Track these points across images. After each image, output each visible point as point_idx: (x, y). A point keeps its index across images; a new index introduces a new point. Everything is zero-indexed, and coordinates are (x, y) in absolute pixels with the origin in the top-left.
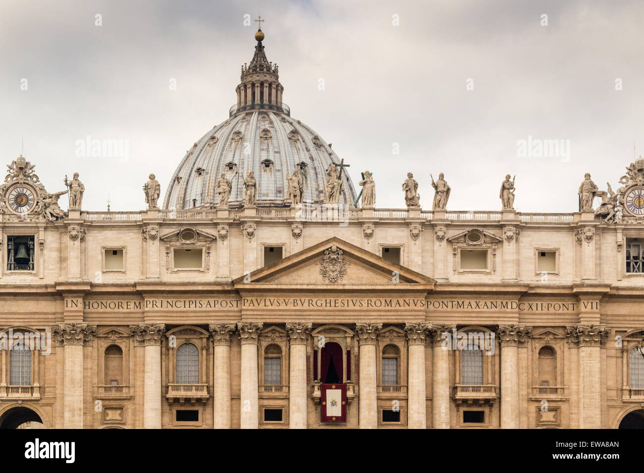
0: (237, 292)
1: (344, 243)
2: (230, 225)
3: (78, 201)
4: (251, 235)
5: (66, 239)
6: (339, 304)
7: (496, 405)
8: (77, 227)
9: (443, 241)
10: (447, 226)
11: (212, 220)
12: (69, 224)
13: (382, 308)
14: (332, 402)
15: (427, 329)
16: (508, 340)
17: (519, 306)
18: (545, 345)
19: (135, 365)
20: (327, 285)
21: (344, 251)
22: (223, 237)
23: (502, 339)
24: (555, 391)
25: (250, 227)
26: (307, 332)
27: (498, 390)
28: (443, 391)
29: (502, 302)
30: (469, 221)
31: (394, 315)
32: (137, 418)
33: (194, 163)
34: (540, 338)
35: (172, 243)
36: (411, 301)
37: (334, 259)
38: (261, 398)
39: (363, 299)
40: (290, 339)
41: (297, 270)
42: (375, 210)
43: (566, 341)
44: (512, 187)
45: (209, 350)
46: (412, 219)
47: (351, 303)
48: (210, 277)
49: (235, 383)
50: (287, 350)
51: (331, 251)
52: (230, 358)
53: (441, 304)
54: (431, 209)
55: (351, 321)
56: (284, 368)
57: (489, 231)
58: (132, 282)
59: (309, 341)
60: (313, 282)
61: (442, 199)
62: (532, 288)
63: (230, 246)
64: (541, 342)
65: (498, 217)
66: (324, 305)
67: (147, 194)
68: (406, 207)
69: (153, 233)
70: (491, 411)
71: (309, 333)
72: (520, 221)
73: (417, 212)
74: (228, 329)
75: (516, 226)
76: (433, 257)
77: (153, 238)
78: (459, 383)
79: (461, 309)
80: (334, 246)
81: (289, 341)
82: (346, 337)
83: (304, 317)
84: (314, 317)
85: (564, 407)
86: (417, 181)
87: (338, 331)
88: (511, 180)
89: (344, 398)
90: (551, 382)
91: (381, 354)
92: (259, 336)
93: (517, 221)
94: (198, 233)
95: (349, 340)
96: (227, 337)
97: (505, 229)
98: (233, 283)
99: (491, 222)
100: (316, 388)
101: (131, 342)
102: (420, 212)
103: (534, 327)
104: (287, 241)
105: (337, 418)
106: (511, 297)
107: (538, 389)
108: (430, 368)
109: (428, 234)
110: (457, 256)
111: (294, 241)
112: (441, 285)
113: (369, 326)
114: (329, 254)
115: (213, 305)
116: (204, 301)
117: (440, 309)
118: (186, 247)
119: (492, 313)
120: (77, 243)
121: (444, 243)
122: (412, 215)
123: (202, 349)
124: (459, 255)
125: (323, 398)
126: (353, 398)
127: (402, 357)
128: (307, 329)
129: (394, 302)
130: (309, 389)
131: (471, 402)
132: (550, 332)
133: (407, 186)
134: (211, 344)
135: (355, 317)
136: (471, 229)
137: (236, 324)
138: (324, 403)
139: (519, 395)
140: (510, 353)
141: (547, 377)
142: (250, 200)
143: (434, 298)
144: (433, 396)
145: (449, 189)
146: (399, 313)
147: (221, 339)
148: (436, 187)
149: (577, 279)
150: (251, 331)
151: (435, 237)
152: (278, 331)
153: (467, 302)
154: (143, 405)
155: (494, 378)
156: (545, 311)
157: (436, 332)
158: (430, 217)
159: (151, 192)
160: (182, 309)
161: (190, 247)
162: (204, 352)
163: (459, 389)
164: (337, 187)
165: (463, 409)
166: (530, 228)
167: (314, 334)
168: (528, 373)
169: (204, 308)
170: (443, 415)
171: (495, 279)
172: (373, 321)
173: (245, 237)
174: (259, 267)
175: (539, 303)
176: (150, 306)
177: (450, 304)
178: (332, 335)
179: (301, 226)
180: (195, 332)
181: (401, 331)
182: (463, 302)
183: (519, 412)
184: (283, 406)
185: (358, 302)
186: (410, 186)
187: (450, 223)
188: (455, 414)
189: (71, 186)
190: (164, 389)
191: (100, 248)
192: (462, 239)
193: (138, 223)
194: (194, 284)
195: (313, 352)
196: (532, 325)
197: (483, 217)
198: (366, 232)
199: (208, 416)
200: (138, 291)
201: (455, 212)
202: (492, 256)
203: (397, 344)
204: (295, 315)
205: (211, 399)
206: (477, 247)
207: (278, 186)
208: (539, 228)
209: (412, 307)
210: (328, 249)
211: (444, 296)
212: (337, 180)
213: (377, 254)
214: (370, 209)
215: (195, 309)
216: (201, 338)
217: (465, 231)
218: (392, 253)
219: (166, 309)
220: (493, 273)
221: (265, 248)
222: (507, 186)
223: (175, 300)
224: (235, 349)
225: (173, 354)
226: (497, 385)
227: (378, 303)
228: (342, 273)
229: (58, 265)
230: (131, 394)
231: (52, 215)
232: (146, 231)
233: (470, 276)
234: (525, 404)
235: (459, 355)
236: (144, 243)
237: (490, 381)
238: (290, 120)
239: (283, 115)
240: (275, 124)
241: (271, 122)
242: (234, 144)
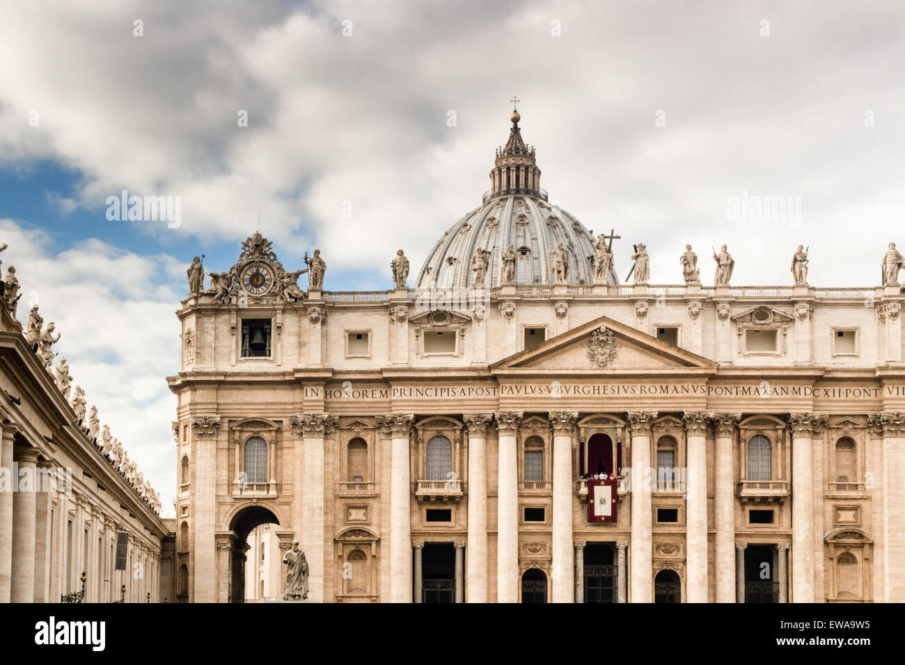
0: (495, 378)
1: (615, 323)
3: (319, 280)
4: (510, 315)
5: (306, 322)
6: (609, 391)
7: (787, 504)
8: (318, 309)
9: (726, 321)
10: (731, 303)
12: (309, 306)
13: (657, 395)
14: (601, 500)
15: (708, 419)
16: (800, 430)
17: (813, 392)
18: (842, 436)
19: (381, 459)
20: (595, 369)
21: (614, 332)
22: (479, 319)
23: (793, 429)
24: (855, 487)
25: (509, 306)
26: (573, 422)
27: (789, 486)
28: (726, 489)
29: (794, 388)
30: (756, 298)
31: (670, 403)
32: (383, 518)
33: (445, 253)
34: (838, 428)
35: (422, 326)
36: (690, 387)
37: (603, 341)
38: (520, 496)
39: (635, 385)
40: (554, 430)
41: (562, 353)
42: (649, 286)
43: (867, 431)
44: (804, 259)
45: (463, 443)
46: (692, 295)
47: (622, 390)
48: (464, 362)
49: (492, 479)
50: (550, 442)
51: (600, 332)
52: (486, 451)
53: (724, 390)
54: (713, 285)
55: (622, 410)
56: (546, 462)
57: (779, 309)
58: (378, 368)
59: (575, 432)
60: (579, 366)
61: (725, 274)
62: (829, 372)
63: (487, 328)
64: (838, 432)
65: (788, 293)
66: (592, 392)
67: (395, 271)
68: (684, 283)
69: (401, 314)
70: (781, 511)
71: (574, 424)
72: (815, 297)
73: (696, 288)
74: (485, 420)
75: (810, 302)
76: (715, 338)
77: (402, 319)
78: (745, 479)
79: (747, 396)
80: (603, 326)
81: (552, 432)
82: (616, 428)
83: (570, 406)
84: (581, 406)
85: (865, 505)
86: (697, 254)
87: (607, 421)
88: (804, 251)
89: (615, 495)
90: (850, 478)
91: (656, 447)
92: (519, 427)
93: (811, 297)
94: (451, 314)
95: (619, 431)
96: (483, 428)
97: (797, 306)
98: (490, 368)
99: (781, 298)
100: (583, 484)
101: (377, 435)
102: (700, 288)
103: (830, 416)
104: (550, 322)
105: (606, 517)
106: (804, 382)
107: (835, 486)
108: (712, 462)
109: (709, 313)
110: (742, 337)
111: (559, 321)
112: (724, 369)
113: (643, 415)
114: (597, 335)
115: (467, 393)
116: (458, 389)
117: (723, 396)
118: (438, 330)
119: (783, 399)
120: (318, 326)
121: (728, 322)
122: (691, 291)
123: (455, 442)
124: (744, 336)
125: (591, 495)
126: (625, 495)
127: (680, 449)
128: (572, 419)
129: (671, 388)
130: (575, 485)
131: (759, 500)
132: (849, 421)
133: (685, 260)
134: (465, 436)
135: (627, 406)
136: (759, 306)
137: (494, 414)
138: (592, 501)
139: (813, 493)
140: (802, 445)
141: (845, 472)
142: (508, 276)
143: (715, 384)
144: (714, 493)
145: (732, 263)
146: (677, 401)
147: (476, 430)
148: (718, 260)
149: (880, 362)
150: (510, 421)
151: (717, 316)
152: (540, 421)
153: (753, 388)
154: (390, 503)
155: (784, 474)
156: (843, 397)
157: (718, 421)
158: (712, 293)
159: (399, 270)
160: (434, 397)
161: (442, 330)
162: (458, 445)
163: (744, 485)
164: (606, 261)
165: (748, 508)
166: (826, 304)
167: (580, 424)
168: (823, 467)
169: (457, 397)
170: (727, 515)
171: (786, 361)
172: (647, 410)
173: (503, 318)
174: (520, 351)
175: (837, 389)
176: (398, 394)
177: (734, 391)
178: (600, 426)
179: (566, 305)
180: (447, 423)
181: (678, 421)
182: (749, 388)
183: (814, 512)
184: (546, 505)
185: (630, 388)
186: (689, 260)
187: (734, 300)
188: (740, 513)
189: (311, 265)
190: (413, 487)
191: (342, 332)
192: (749, 318)
193: (385, 304)
194: (446, 370)
195: (579, 444)
196: (828, 413)
197: (773, 293)
198: (638, 310)
199: (462, 516)
200: (384, 378)
201: (740, 288)
202: (783, 337)
203: (673, 435)
204: (559, 404)
205: (465, 498)
206: (764, 326)
207: (535, 275)
208: (836, 304)
209: (691, 393)
210: (596, 330)
211: (728, 381)
212: (606, 254)
213: (652, 335)
214: (644, 285)
215: (448, 398)
216: (455, 430)
217: (752, 308)
218: (667, 334)
219: (416, 398)
220: (783, 355)
221: (526, 329)
222: (799, 258)
223: (425, 388)
224: (492, 442)
225: (423, 447)
226: (788, 481)
227: (653, 390)
228: (612, 356)
229: (298, 351)
230: (377, 491)
231: (290, 296)
232: (394, 313)
233: (758, 358)
234: (820, 503)
235: (745, 447)
236: (392, 325)
237: (780, 476)
238: (548, 206)
239: (540, 201)
240: (532, 209)
241: (528, 208)
242: (488, 231)
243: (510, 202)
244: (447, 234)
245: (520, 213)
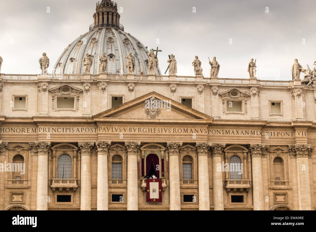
0: (95, 123)
1: (159, 95)
2: (91, 83)
4: (104, 89)
6: (157, 131)
7: (250, 192)
10: (219, 87)
11: (80, 80)
13: (182, 133)
14: (153, 190)
15: (208, 147)
16: (255, 153)
17: (261, 133)
18: (276, 156)
19: (32, 167)
20: (149, 119)
22: (87, 91)
23: (252, 153)
24: (284, 183)
25: (103, 85)
27: (251, 183)
28: (219, 184)
29: (251, 131)
30: (231, 84)
31: (189, 138)
32: (32, 200)
33: (69, 55)
34: (274, 152)
35: (56, 94)
36: (199, 130)
38: (110, 187)
39: (171, 128)
40: (128, 152)
41: (131, 110)
42: (177, 77)
43: (289, 154)
44: (254, 65)
45: (78, 158)
46: (198, 82)
47: (163, 131)
48: (79, 114)
49: (94, 178)
50: (126, 158)
53: (216, 131)
54: (209, 77)
55: (164, 141)
56: (124, 169)
57: (243, 90)
58: (31, 116)
59: (139, 153)
60: (141, 117)
61: (215, 71)
62: (268, 123)
63: (91, 96)
64: (274, 154)
65: (247, 82)
66: (148, 131)
67: (41, 64)
68: (195, 75)
69: (44, 87)
70: (247, 196)
71: (138, 148)
72: (260, 85)
73: (201, 78)
74: (90, 145)
75: (258, 87)
76: (211, 104)
77: (45, 90)
78: (228, 179)
79: (228, 135)
80: (153, 96)
82: (161, 151)
83: (136, 139)
84: (142, 139)
85: (289, 192)
86: (201, 61)
87: (156, 147)
88: (254, 61)
89: (160, 187)
90: (281, 178)
91: (182, 161)
92: (109, 150)
93: (258, 85)
94: (72, 88)
96: (89, 150)
97: (252, 89)
98: (93, 118)
99: (243, 85)
100: (143, 181)
101: (30, 153)
102: (203, 78)
103: (270, 146)
104: (125, 94)
105: (156, 199)
106: (256, 128)
107: (274, 183)
109: (208, 91)
110: (224, 104)
111: (129, 93)
112: (216, 121)
113: (175, 144)
115: (80, 131)
116: (75, 129)
117: (216, 134)
118: (64, 96)
119: (246, 137)
121: (217, 96)
122: (198, 80)
123: (74, 158)
124: (226, 104)
125: (148, 187)
126: (166, 187)
127: (194, 163)
128: (137, 146)
129: (189, 130)
130: (139, 182)
131: (236, 190)
132: (279, 149)
133: (195, 63)
134: (79, 154)
135: (166, 139)
136: (233, 88)
137: (95, 142)
138: (148, 191)
139: (263, 186)
140: (257, 161)
141: (278, 175)
142: (103, 69)
143: (212, 128)
144: (213, 186)
145: (219, 66)
146: (192, 137)
147: (85, 151)
148: (212, 65)
149: (293, 118)
150: (104, 146)
151: (212, 93)
152: (120, 147)
153: (231, 131)
154: (36, 192)
155: (248, 176)
156: (276, 136)
157: (214, 148)
158: (209, 81)
159: (43, 63)
160: (62, 133)
161: (67, 96)
163: (228, 182)
164: (154, 63)
165: (231, 194)
166: (266, 89)
167: (142, 148)
168: (268, 173)
169: (75, 133)
170: (219, 198)
171: (247, 117)
172: (177, 141)
173: (100, 91)
174: (109, 108)
175: (273, 132)
176: (42, 131)
177: (222, 132)
178: (152, 150)
179: (133, 85)
180: (69, 147)
181: (193, 147)
182: (229, 131)
183: (264, 196)
184: (123, 193)
185: (168, 130)
186: (197, 64)
187: (220, 85)
188: (226, 197)
190: (50, 182)
191: (11, 96)
192: (228, 94)
193: (35, 81)
194: (69, 118)
195: (141, 159)
196: (269, 144)
197: (239, 82)
198: (172, 89)
199: (77, 199)
200: (34, 122)
201: (223, 79)
202: (245, 104)
203: (191, 155)
204: (130, 137)
205: (79, 188)
206: (236, 99)
207: (117, 69)
208: (271, 89)
209: (200, 133)
211: (218, 127)
212: (154, 59)
213: (179, 102)
214: (174, 76)
215: (70, 133)
216: (73, 151)
217: (229, 89)
218: (187, 102)
219: (52, 133)
220: (245, 114)
221: (112, 97)
222: (252, 65)
223: (57, 128)
224: (94, 157)
225: (56, 160)
226: (250, 180)
227: (180, 131)
228: (158, 112)
230: (29, 185)
232: (40, 86)
233: (233, 115)
234: (267, 191)
235: (228, 161)
236: (39, 93)
237: (246, 177)
238: (124, 33)
239: (120, 30)
240: (115, 35)
241: (113, 34)
242: (92, 45)
243: (104, 31)
244: (70, 45)
245: (109, 36)
